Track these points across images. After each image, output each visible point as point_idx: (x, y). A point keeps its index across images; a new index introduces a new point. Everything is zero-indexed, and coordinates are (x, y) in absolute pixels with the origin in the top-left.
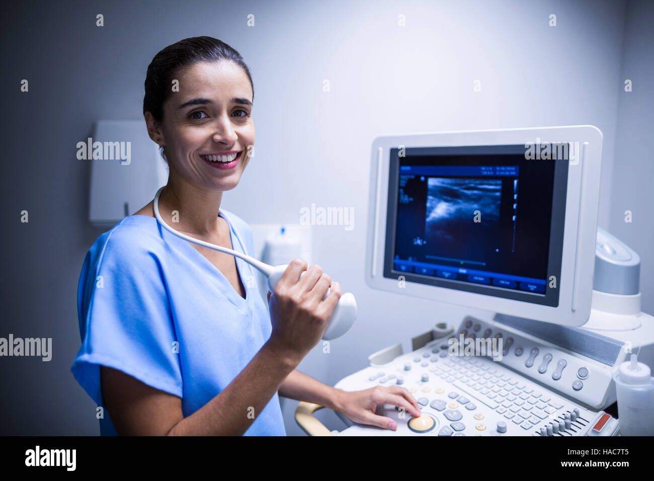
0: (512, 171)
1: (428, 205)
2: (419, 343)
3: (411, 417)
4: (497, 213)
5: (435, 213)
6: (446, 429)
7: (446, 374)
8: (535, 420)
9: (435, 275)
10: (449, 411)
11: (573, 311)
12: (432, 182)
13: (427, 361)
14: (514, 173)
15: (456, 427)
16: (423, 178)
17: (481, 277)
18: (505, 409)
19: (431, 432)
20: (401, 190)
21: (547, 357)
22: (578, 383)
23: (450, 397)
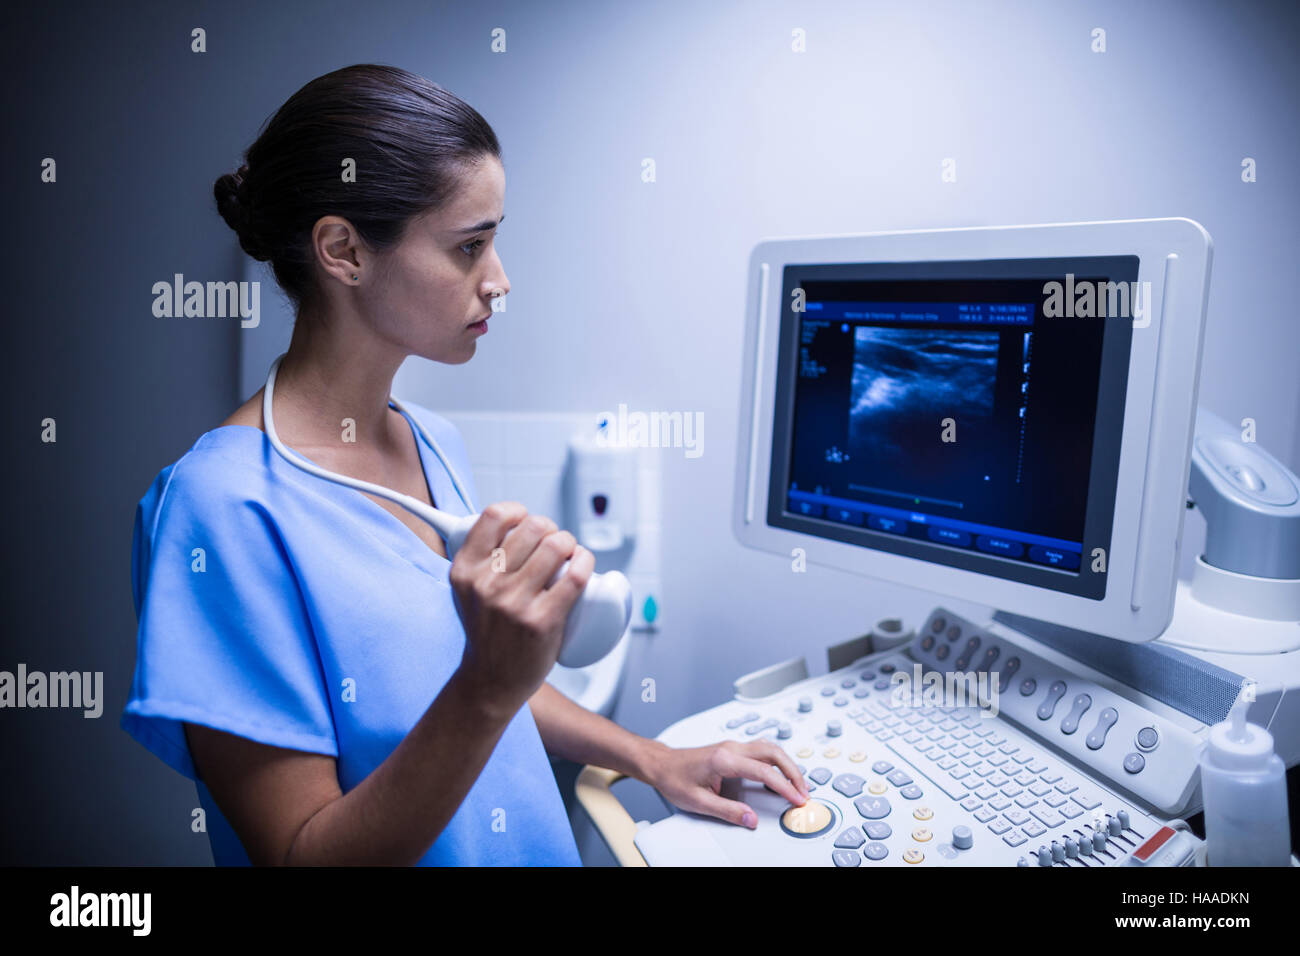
0: (1022, 314)
1: (855, 381)
2: (842, 657)
3: (789, 806)
4: (987, 403)
5: (868, 398)
6: (853, 834)
7: (879, 724)
8: (1035, 828)
9: (865, 525)
10: (866, 799)
11: (1134, 609)
12: (863, 335)
13: (848, 694)
14: (1024, 319)
15: (873, 831)
16: (845, 328)
17: (955, 532)
18: (979, 802)
19: (821, 837)
20: (805, 351)
21: (1080, 701)
22: (1135, 759)
23: (875, 771)
